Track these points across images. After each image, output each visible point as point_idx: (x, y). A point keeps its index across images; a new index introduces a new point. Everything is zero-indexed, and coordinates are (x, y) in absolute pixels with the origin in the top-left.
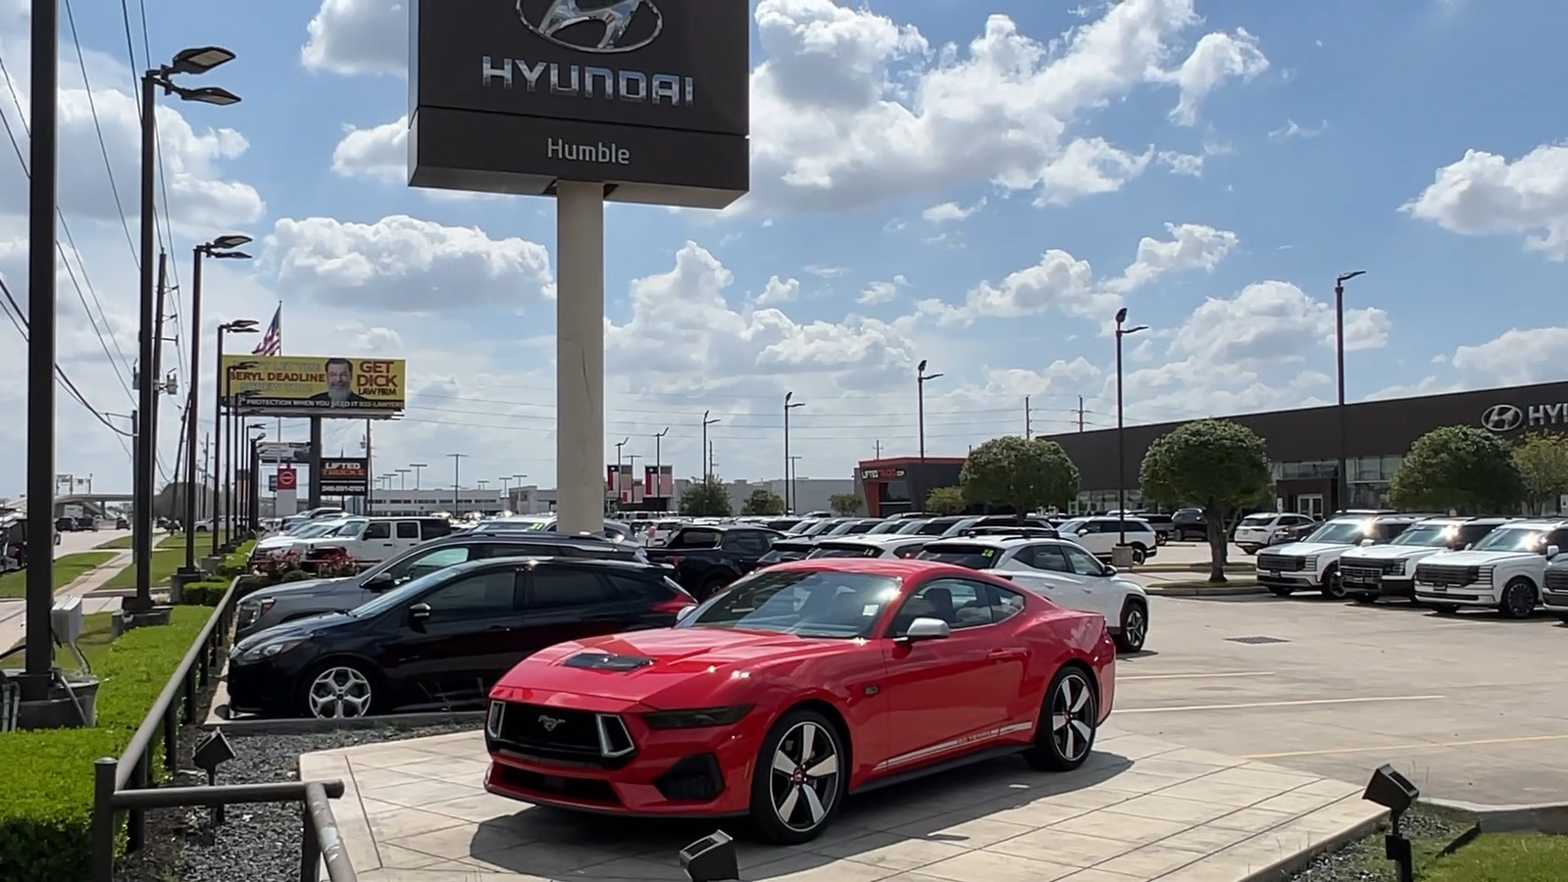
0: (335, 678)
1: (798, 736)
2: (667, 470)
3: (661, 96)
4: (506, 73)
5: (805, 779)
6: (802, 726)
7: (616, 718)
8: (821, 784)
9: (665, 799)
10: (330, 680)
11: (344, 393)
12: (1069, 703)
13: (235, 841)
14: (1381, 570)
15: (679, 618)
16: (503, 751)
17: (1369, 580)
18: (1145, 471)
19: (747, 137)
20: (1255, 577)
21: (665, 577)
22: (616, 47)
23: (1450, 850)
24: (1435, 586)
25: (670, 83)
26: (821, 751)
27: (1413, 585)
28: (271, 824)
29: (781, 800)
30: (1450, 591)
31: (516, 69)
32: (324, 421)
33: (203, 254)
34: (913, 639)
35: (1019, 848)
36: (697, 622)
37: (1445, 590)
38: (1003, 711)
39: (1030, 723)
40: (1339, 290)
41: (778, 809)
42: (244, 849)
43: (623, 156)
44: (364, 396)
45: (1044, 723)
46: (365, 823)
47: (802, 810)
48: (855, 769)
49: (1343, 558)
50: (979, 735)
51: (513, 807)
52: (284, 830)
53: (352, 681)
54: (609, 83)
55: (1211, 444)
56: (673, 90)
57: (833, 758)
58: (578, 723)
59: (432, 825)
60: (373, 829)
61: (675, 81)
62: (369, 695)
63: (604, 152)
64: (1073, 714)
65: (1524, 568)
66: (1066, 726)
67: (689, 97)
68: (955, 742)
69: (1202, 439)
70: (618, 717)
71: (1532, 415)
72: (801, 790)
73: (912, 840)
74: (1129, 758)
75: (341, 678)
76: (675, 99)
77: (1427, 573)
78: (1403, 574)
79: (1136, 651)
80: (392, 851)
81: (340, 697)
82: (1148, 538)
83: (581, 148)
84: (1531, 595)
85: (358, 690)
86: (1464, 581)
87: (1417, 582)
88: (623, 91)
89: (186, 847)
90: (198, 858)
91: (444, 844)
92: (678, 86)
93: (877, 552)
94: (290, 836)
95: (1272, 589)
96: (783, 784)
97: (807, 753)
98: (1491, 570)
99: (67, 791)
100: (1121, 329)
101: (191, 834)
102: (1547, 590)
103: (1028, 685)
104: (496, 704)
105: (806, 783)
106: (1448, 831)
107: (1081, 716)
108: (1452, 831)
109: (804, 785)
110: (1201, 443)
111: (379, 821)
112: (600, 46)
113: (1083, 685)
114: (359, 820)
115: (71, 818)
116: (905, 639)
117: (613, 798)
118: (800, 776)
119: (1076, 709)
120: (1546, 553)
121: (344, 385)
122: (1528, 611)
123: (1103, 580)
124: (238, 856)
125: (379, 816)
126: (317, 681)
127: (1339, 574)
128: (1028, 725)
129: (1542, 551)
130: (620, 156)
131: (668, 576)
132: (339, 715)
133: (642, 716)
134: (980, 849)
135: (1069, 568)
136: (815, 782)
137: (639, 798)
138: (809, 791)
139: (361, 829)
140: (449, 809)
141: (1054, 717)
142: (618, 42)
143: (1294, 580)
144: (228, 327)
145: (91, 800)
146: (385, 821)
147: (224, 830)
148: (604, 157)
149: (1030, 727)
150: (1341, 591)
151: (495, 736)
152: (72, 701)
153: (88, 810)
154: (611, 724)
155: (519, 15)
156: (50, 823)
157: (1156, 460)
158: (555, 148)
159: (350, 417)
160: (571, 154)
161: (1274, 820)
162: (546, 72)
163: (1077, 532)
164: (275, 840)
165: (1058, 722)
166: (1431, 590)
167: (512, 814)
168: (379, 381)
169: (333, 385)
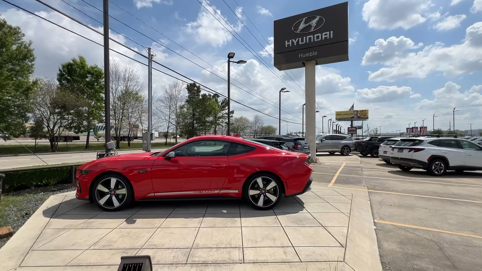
2: (426, 128)
4: (290, 43)
5: (115, 194)
6: (111, 179)
12: (261, 186)
22: (313, 30)
31: (293, 43)
39: (238, 191)
43: (316, 53)
44: (361, 117)
45: (244, 192)
54: (312, 39)
56: (327, 35)
57: (126, 189)
61: (328, 33)
63: (311, 54)
64: (267, 190)
66: (260, 194)
67: (332, 36)
68: (193, 192)
72: (111, 197)
76: (328, 38)
83: (306, 54)
88: (316, 39)
113: (271, 181)
116: (167, 157)
118: (113, 192)
121: (357, 115)
138: (114, 197)
141: (250, 190)
142: (315, 28)
148: (311, 55)
155: (293, 30)
158: (301, 55)
160: (304, 56)
162: (298, 40)
165: (253, 192)
168: (363, 114)
169: (355, 115)
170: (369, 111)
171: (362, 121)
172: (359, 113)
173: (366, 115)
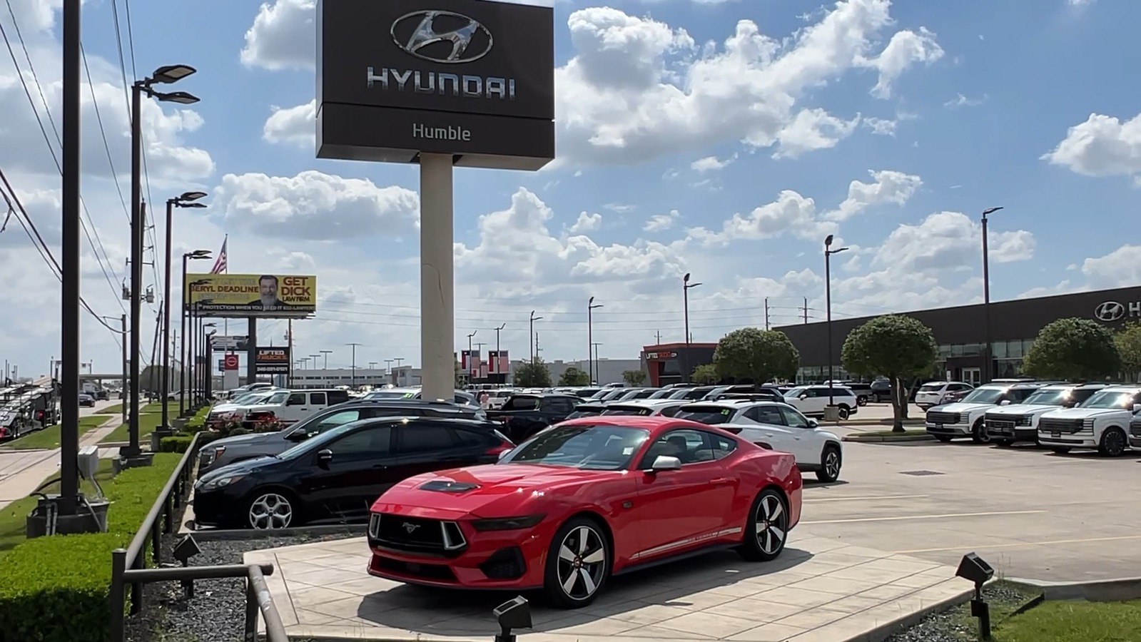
0: (267, 502)
1: (576, 535)
2: (505, 354)
3: (492, 93)
4: (384, 78)
5: (582, 565)
6: (579, 529)
7: (454, 524)
8: (593, 568)
9: (486, 578)
10: (264, 503)
11: (273, 300)
12: (768, 515)
13: (201, 609)
14: (1014, 422)
15: (500, 457)
16: (379, 547)
17: (1006, 430)
18: (845, 352)
19: (553, 121)
20: (925, 428)
21: (495, 430)
22: (460, 58)
23: (1021, 611)
24: (1052, 433)
25: (499, 84)
26: (592, 546)
27: (1037, 433)
28: (225, 598)
29: (565, 577)
30: (1063, 437)
31: (390, 76)
32: (258, 320)
33: (173, 205)
34: (657, 470)
35: (726, 610)
36: (513, 460)
37: (1060, 436)
38: (720, 520)
39: (740, 528)
40: (985, 221)
41: (563, 584)
42: (208, 613)
43: (466, 135)
44: (287, 302)
45: (750, 528)
46: (288, 596)
47: (579, 586)
48: (616, 559)
49: (987, 414)
50: (704, 536)
51: (388, 584)
52: (234, 601)
53: (279, 503)
54: (456, 84)
55: (892, 332)
56: (501, 88)
57: (601, 550)
58: (429, 527)
59: (332, 598)
60: (293, 600)
61: (502, 82)
62: (290, 513)
63: (452, 133)
64: (771, 522)
65: (1117, 420)
66: (766, 530)
67: (512, 93)
68: (686, 541)
69: (886, 329)
70: (455, 523)
71: (1131, 309)
72: (579, 572)
73: (654, 606)
74: (812, 553)
75: (271, 501)
76: (502, 94)
77: (1048, 425)
78: (1030, 425)
79: (833, 481)
80: (305, 614)
81: (270, 514)
82: (851, 400)
83: (436, 130)
84: (1122, 440)
85: (283, 510)
86: (1073, 430)
87: (1040, 431)
88: (466, 89)
89: (169, 612)
90: (177, 619)
91: (342, 609)
92: (504, 86)
93: (648, 412)
94: (238, 605)
95: (938, 437)
96: (566, 568)
97: (583, 547)
98: (1092, 422)
99: (93, 571)
100: (829, 250)
101: (171, 604)
102: (1132, 436)
103: (738, 502)
104: (374, 516)
105: (583, 567)
106: (1022, 599)
107: (776, 523)
108: (1025, 599)
109: (581, 569)
110: (885, 332)
111: (298, 595)
112: (449, 58)
113: (777, 502)
114: (284, 594)
115: (97, 588)
116: (651, 470)
117: (452, 577)
118: (578, 562)
119: (773, 519)
120: (1133, 410)
121: (272, 294)
122: (1119, 451)
123: (808, 431)
124: (203, 617)
125: (297, 592)
126: (255, 503)
127: (984, 425)
128: (739, 530)
129: (1130, 408)
130: (464, 135)
131: (497, 429)
132: (270, 527)
133: (471, 522)
134: (699, 611)
135: (784, 423)
136: (589, 567)
137: (470, 577)
138: (584, 573)
139: (286, 601)
140: (343, 587)
141: (757, 524)
142: (462, 55)
143: (952, 430)
144: (190, 255)
145: (110, 577)
146: (302, 595)
147: (193, 602)
148: (452, 136)
149: (740, 531)
150: (987, 438)
151: (374, 537)
152: (92, 515)
153: (107, 584)
154: (450, 527)
155: (393, 38)
156: (83, 591)
157: (852, 345)
158: (419, 130)
159: (276, 317)
160: (429, 134)
161: (903, 592)
162: (411, 78)
163: (799, 397)
164: (227, 608)
165: (760, 527)
166: (1049, 436)
167: (387, 590)
168: (299, 291)
169: (264, 294)
170: (317, 278)
171: (288, 320)
172: (283, 288)
173: (308, 299)
